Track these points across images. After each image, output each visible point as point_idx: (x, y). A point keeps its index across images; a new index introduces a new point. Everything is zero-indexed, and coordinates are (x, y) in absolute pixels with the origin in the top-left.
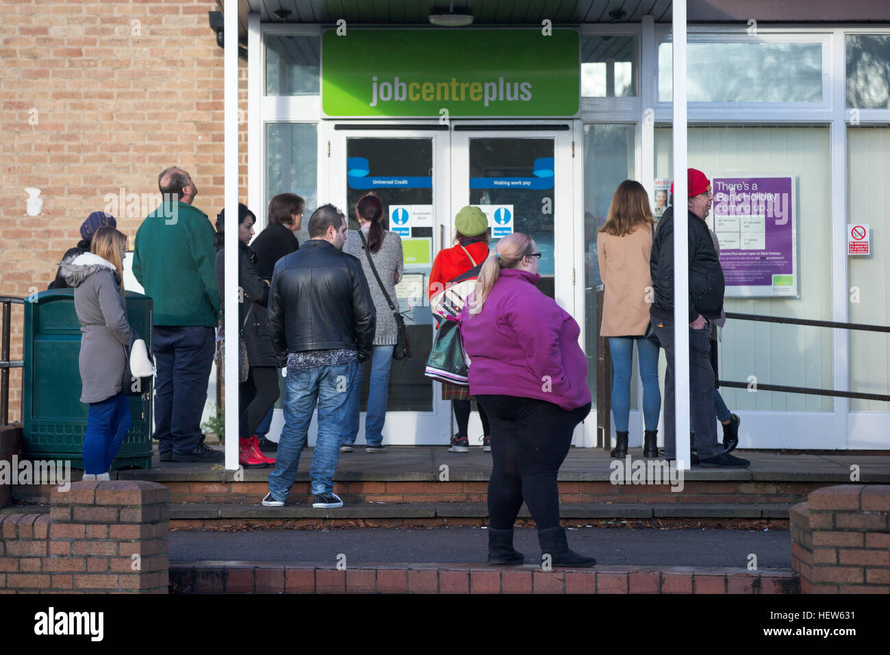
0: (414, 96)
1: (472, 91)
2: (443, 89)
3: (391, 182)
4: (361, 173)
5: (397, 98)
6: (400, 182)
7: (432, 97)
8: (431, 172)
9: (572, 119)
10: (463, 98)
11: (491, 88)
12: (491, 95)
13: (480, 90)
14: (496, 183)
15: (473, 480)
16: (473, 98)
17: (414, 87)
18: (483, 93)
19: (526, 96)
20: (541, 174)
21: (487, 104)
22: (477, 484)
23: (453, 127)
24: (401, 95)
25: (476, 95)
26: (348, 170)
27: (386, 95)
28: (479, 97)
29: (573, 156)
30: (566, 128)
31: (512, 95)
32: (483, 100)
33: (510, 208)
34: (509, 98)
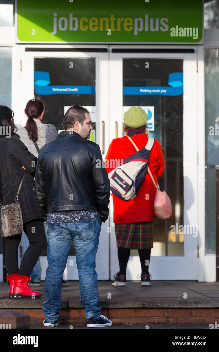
0: (84, 27)
1: (126, 24)
2: (104, 22)
3: (66, 90)
4: (44, 83)
5: (71, 28)
6: (72, 90)
7: (96, 28)
8: (95, 82)
9: (196, 45)
10: (119, 29)
11: (139, 22)
12: (139, 27)
13: (131, 23)
14: (141, 90)
15: (171, 307)
16: (126, 29)
17: (84, 21)
18: (133, 26)
19: (164, 28)
20: (174, 84)
21: (136, 34)
22: (174, 310)
23: (111, 50)
24: (74, 26)
25: (128, 27)
26: (35, 81)
27: (63, 26)
28: (131, 29)
29: (197, 71)
30: (192, 51)
31: (154, 27)
32: (133, 30)
33: (152, 109)
34: (152, 30)
